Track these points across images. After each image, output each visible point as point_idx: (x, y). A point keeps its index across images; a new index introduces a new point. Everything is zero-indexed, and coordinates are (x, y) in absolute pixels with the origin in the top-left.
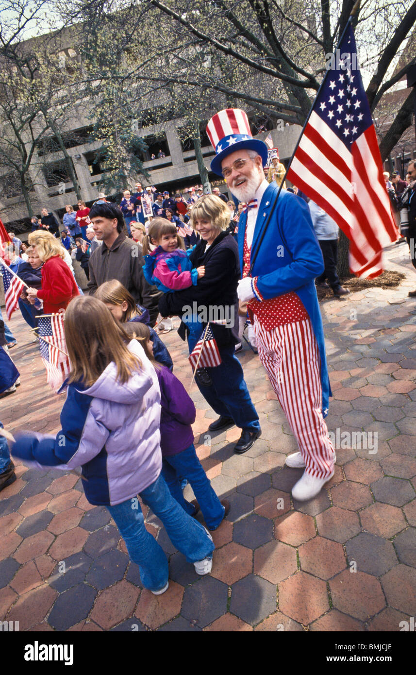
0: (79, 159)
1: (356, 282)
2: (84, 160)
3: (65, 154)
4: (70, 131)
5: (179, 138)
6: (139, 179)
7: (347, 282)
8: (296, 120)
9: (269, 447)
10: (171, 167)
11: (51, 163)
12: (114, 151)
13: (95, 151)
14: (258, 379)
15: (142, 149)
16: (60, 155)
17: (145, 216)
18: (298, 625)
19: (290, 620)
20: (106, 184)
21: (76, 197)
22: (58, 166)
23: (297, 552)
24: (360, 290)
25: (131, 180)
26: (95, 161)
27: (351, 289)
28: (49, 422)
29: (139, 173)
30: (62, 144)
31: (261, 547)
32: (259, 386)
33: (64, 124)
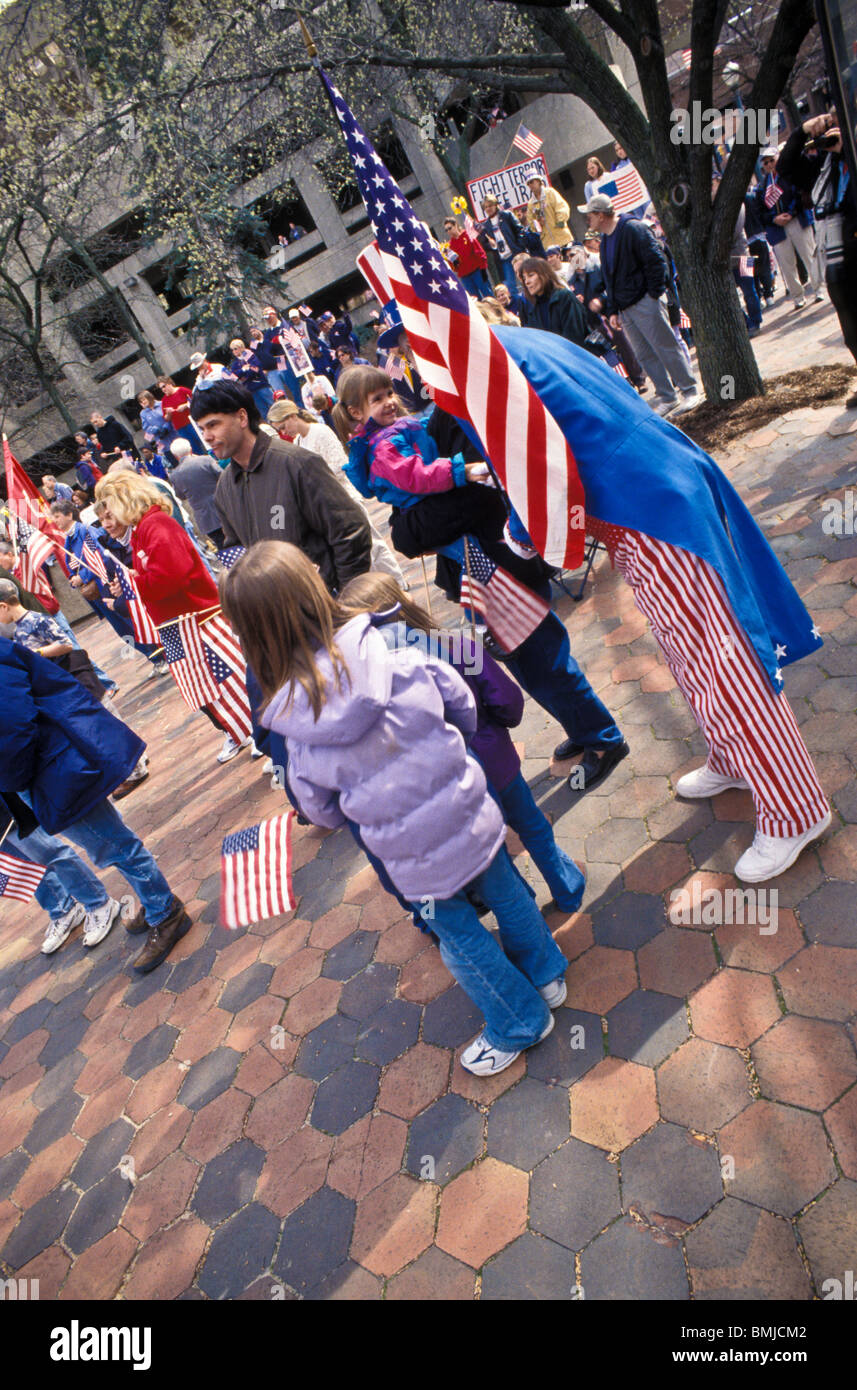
0: (134, 286)
1: (755, 407)
2: (145, 288)
3: (104, 283)
4: (101, 231)
5: (325, 190)
6: (265, 299)
7: (737, 412)
8: (561, 84)
9: (632, 770)
10: (325, 254)
11: (83, 309)
12: (202, 259)
13: (162, 261)
14: (591, 650)
15: (256, 232)
16: (94, 290)
17: (298, 374)
18: (730, 1051)
19: (716, 1047)
20: (203, 326)
21: (152, 372)
22: (97, 314)
23: (713, 938)
24: (765, 423)
25: (251, 303)
26: (168, 281)
27: (747, 424)
28: (220, 815)
29: (262, 283)
30: (92, 266)
31: (648, 945)
32: (594, 661)
33: (86, 222)
